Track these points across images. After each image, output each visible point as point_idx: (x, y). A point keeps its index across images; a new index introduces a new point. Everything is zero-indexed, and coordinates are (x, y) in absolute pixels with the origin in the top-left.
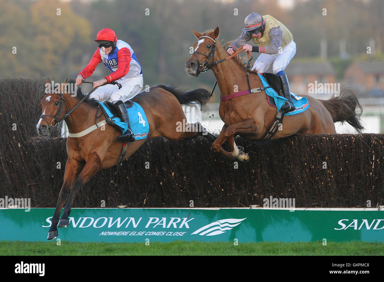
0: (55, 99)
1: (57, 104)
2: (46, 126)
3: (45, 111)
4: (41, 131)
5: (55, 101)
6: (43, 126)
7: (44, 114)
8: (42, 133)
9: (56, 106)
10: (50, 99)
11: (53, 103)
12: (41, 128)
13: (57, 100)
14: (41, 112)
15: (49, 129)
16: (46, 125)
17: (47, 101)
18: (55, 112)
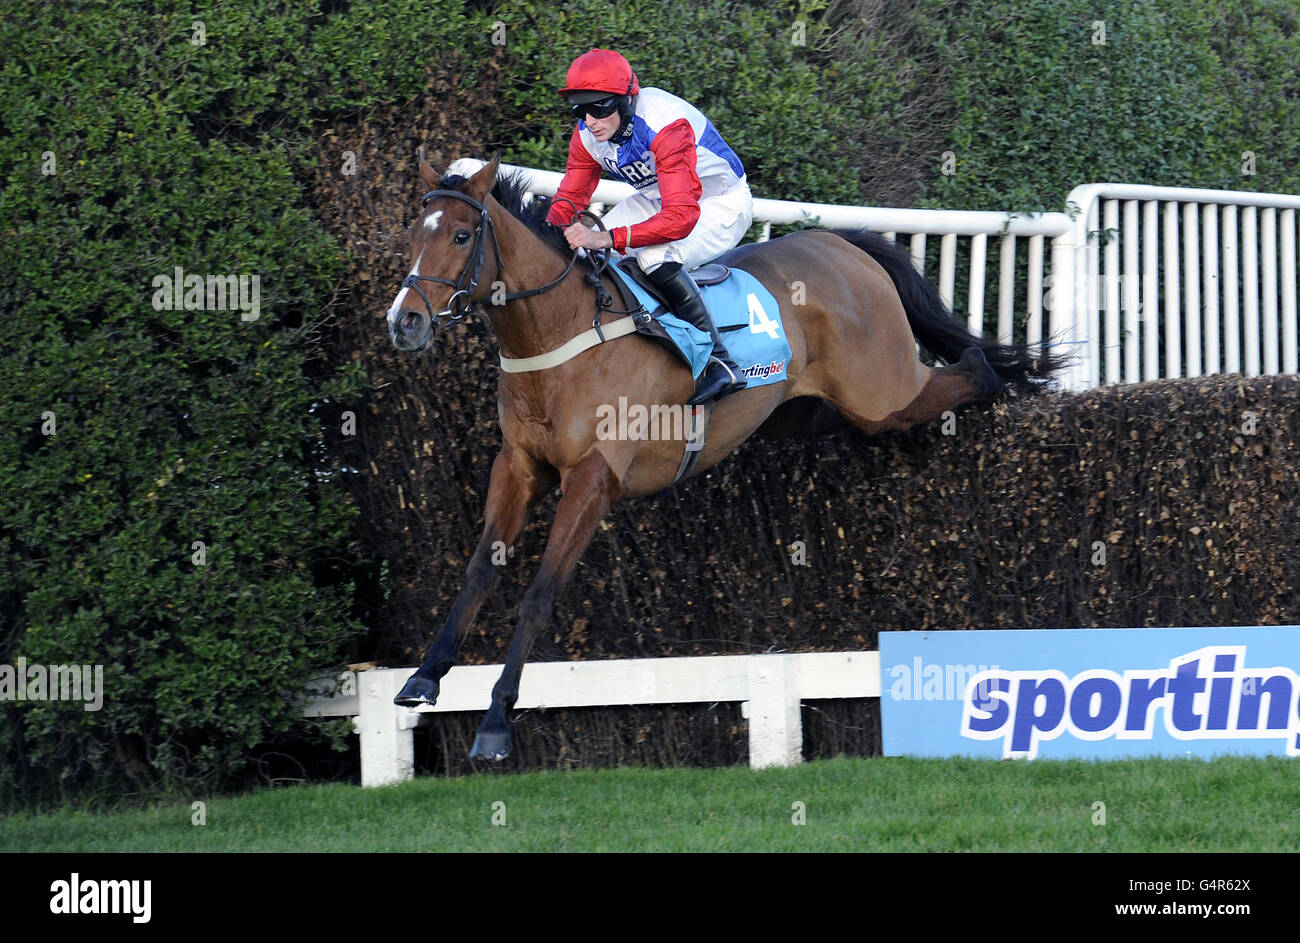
0: (458, 222)
1: (462, 241)
2: (419, 316)
3: (418, 262)
4: (403, 334)
5: (455, 229)
6: (412, 315)
7: (414, 272)
8: (406, 342)
9: (459, 247)
10: (439, 223)
11: (450, 234)
12: (405, 321)
13: (463, 226)
14: (404, 267)
15: (434, 325)
16: (420, 313)
17: (428, 228)
18: (458, 266)
